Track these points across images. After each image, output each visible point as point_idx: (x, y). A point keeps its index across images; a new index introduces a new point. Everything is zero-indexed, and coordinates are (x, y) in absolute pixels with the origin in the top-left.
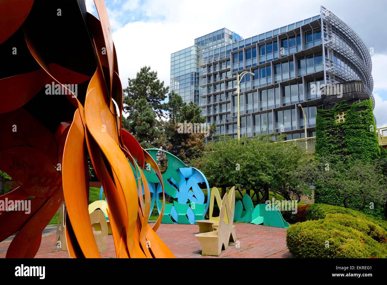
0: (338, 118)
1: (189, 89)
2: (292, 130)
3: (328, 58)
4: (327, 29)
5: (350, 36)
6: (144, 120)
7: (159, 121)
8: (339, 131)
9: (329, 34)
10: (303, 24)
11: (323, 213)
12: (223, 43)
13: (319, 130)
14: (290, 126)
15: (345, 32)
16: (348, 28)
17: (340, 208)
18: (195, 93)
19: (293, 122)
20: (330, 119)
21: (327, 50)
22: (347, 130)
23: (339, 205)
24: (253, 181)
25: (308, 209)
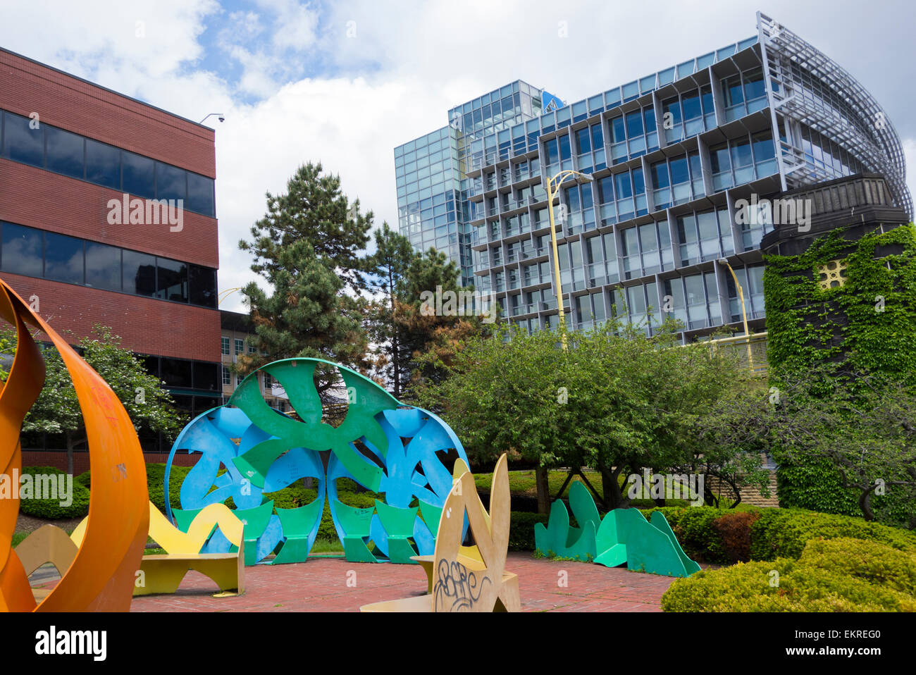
0: (824, 276)
1: (445, 233)
2: (711, 325)
3: (789, 143)
4: (778, 71)
5: (840, 89)
6: (304, 294)
7: (356, 299)
8: (831, 313)
9: (786, 82)
10: (715, 61)
11: (798, 537)
12: (519, 118)
13: (775, 312)
14: (706, 317)
15: (828, 78)
16: (834, 68)
17: (850, 521)
18: (461, 240)
19: (710, 305)
20: (802, 282)
21: (784, 125)
22: (853, 310)
23: (850, 512)
24: (592, 445)
25: (754, 523)
